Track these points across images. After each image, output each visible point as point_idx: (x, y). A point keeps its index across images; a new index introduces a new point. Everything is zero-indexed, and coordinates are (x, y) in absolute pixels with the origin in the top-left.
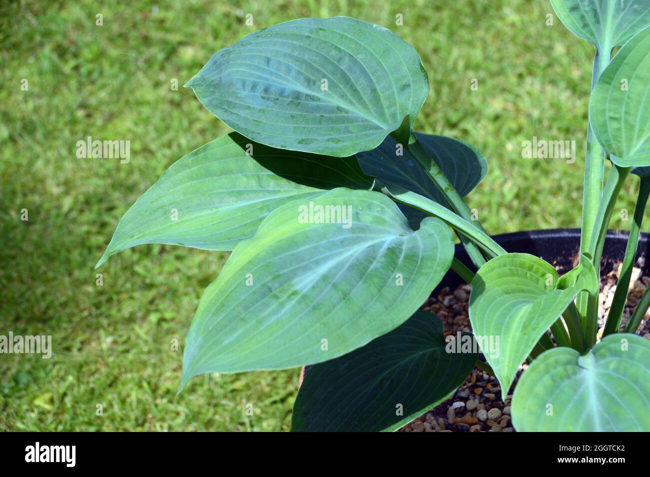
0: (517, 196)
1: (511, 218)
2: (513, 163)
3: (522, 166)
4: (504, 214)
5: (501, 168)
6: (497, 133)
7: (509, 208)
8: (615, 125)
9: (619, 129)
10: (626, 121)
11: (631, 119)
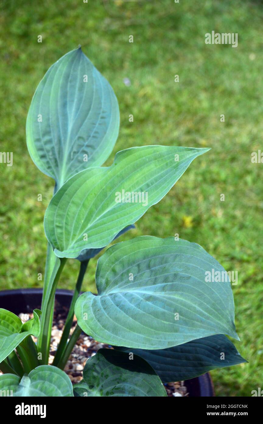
0: (36, 261)
1: (31, 275)
2: (36, 240)
3: (42, 242)
4: (27, 272)
5: (29, 243)
6: (29, 221)
7: (31, 268)
8: (59, 231)
9: (62, 233)
10: (66, 229)
11: (69, 228)
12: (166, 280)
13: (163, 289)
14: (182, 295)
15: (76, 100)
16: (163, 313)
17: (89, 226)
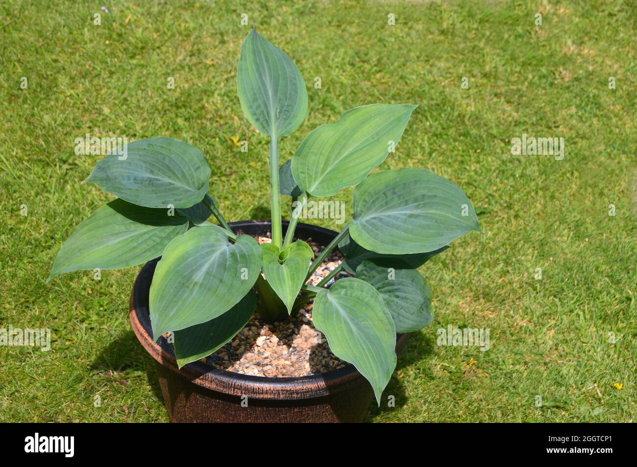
8: (303, 175)
9: (305, 178)
10: (308, 174)
11: (310, 172)
12: (416, 200)
13: (417, 207)
14: (436, 209)
15: (267, 70)
16: (428, 225)
17: (329, 169)
